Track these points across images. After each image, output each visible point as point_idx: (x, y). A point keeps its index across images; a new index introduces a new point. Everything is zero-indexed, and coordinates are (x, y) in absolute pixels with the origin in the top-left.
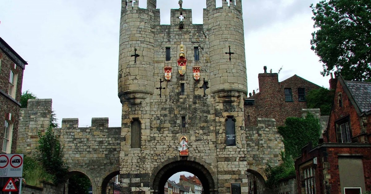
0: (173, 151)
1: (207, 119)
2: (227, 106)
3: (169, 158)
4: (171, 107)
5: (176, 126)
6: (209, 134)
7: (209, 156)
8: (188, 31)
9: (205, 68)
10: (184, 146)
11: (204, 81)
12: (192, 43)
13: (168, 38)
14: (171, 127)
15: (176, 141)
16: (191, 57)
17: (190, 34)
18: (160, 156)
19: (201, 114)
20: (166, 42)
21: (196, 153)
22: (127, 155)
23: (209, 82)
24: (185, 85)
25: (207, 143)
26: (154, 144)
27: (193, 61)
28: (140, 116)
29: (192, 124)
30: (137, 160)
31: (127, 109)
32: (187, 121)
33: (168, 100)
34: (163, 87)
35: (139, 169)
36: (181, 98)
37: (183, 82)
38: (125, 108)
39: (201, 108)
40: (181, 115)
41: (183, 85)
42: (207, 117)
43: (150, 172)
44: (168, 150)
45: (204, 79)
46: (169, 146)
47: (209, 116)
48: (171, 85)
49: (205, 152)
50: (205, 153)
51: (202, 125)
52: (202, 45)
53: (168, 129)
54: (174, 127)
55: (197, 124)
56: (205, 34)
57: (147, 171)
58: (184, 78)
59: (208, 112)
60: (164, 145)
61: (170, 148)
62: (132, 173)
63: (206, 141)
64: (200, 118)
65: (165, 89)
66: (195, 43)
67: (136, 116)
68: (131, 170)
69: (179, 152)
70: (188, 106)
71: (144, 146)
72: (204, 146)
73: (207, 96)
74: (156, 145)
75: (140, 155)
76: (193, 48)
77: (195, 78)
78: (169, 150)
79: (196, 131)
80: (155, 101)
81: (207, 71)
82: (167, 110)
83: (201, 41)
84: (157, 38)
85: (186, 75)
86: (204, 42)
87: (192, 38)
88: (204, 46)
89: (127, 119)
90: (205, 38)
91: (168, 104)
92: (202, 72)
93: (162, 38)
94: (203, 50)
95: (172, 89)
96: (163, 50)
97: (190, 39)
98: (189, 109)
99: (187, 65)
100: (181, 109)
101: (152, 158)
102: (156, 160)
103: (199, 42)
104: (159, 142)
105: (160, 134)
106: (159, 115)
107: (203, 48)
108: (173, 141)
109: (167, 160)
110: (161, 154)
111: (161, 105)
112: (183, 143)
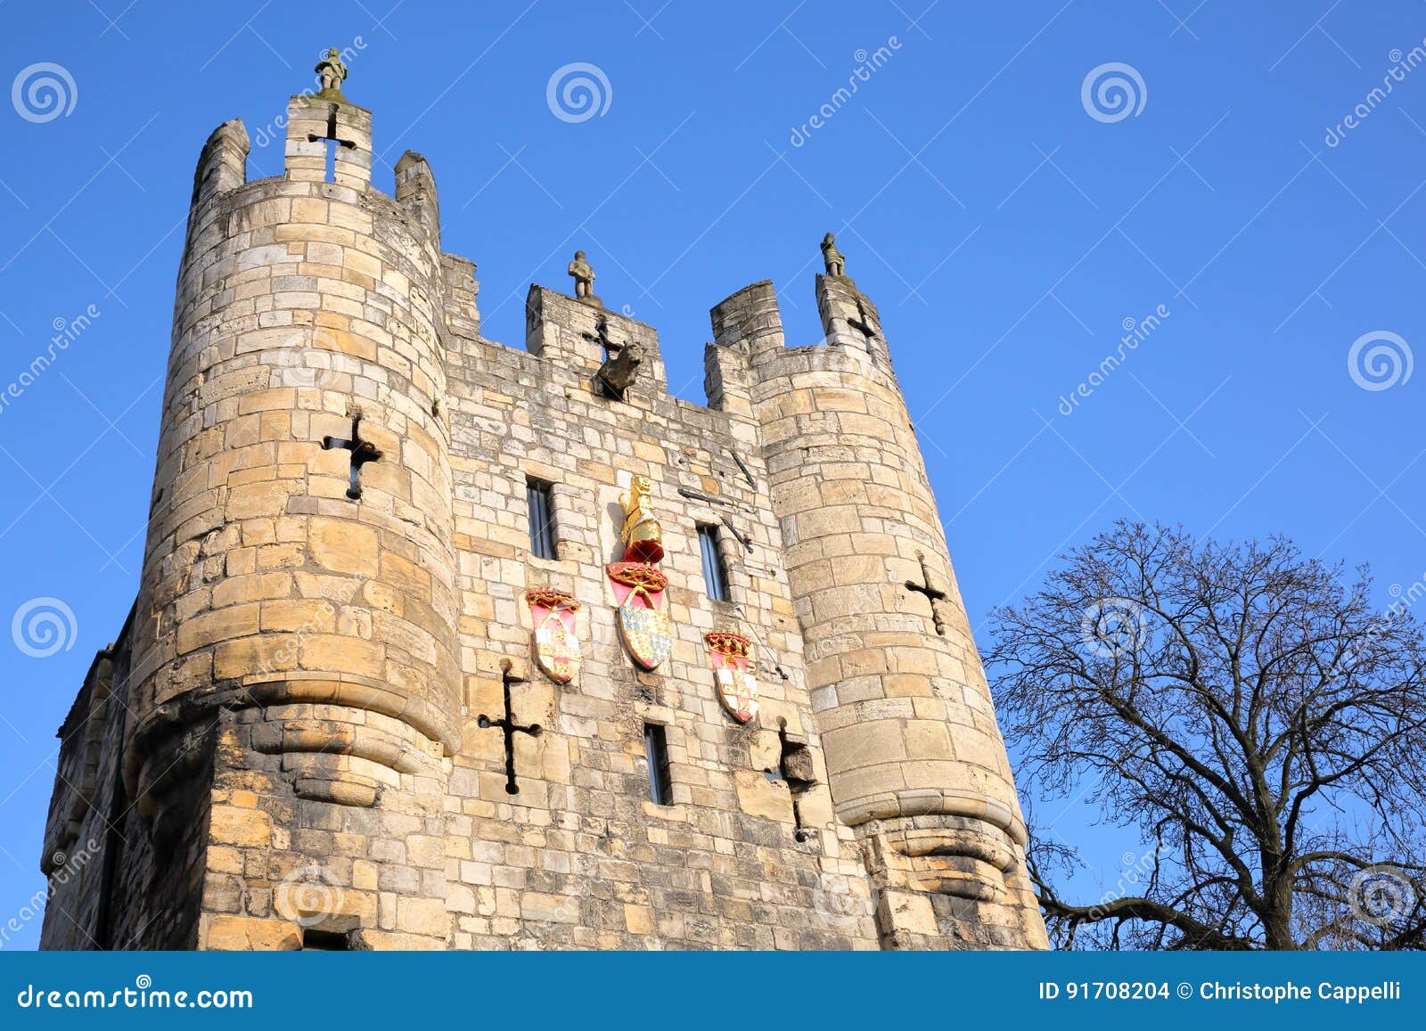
4: (591, 872)
9: (775, 655)
11: (782, 735)
12: (681, 493)
13: (534, 426)
16: (687, 574)
20: (529, 446)
23: (810, 749)
24: (676, 735)
27: (705, 603)
33: (571, 821)
34: (524, 719)
36: (659, 822)
37: (657, 714)
41: (656, 734)
45: (783, 723)
48: (583, 720)
52: (738, 523)
56: (748, 468)
58: (660, 688)
65: (542, 738)
66: (696, 497)
73: (817, 835)
76: (693, 525)
77: (732, 703)
80: (474, 808)
81: (792, 680)
82: (568, 890)
83: (731, 498)
84: (467, 407)
85: (669, 674)
86: (749, 509)
87: (680, 466)
88: (752, 529)
89: (250, 914)
90: (748, 487)
91: (570, 846)
92: (767, 680)
93: (497, 415)
94: (751, 551)
95: (586, 744)
96: (512, 488)
97: (666, 467)
98: (721, 906)
99: (669, 610)
100: (668, 896)
103: (723, 499)
106: (510, 927)
107: (748, 540)
111: (520, 844)
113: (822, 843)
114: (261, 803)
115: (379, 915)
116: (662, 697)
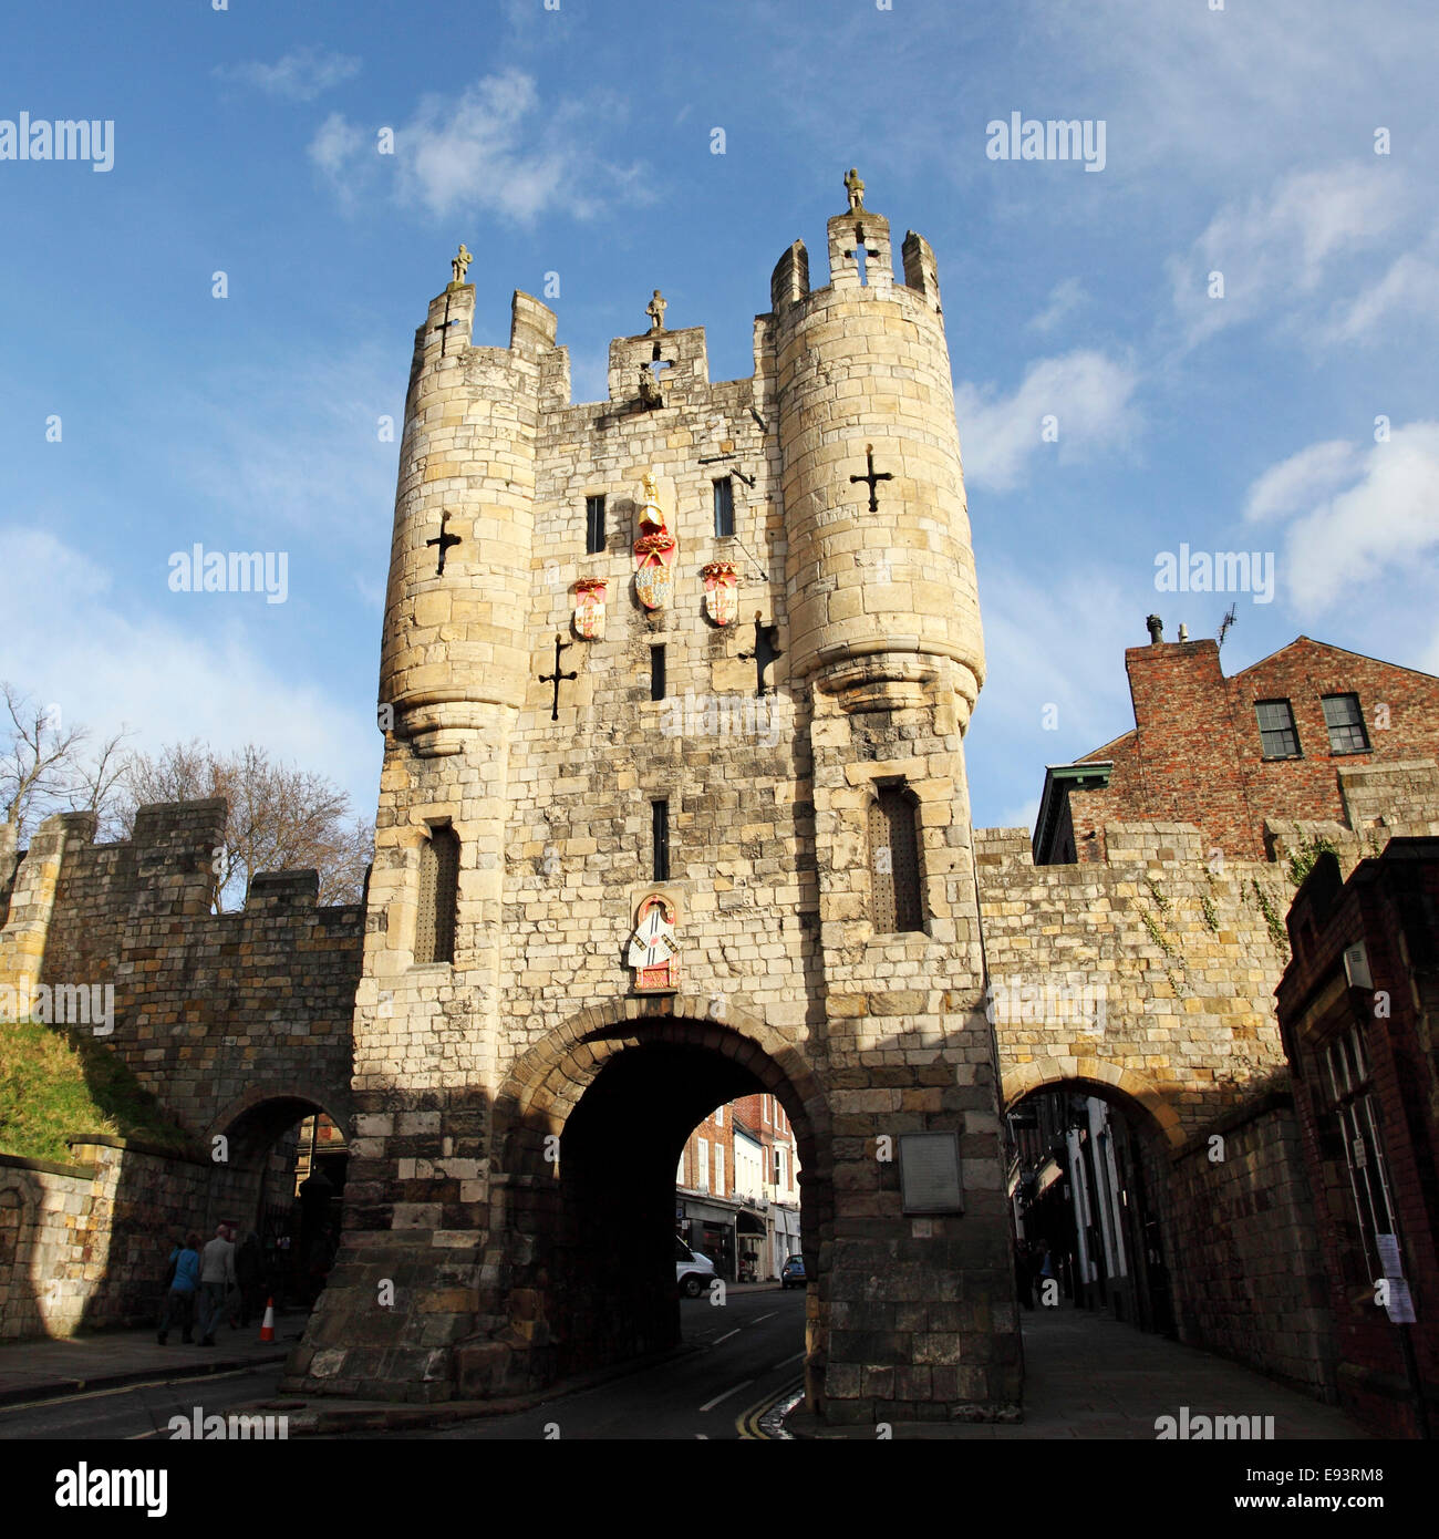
0: (604, 971)
1: (772, 803)
2: (870, 731)
3: (583, 1008)
4: (599, 758)
5: (620, 849)
6: (781, 877)
7: (785, 992)
8: (684, 416)
9: (760, 563)
10: (655, 941)
11: (758, 624)
12: (700, 462)
13: (593, 458)
14: (599, 851)
15: (618, 923)
16: (699, 525)
17: (693, 427)
18: (542, 997)
19: (742, 784)
20: (589, 475)
21: (717, 975)
22: (390, 997)
23: (779, 630)
24: (670, 651)
25: (771, 925)
26: (521, 939)
27: (709, 542)
28: (455, 811)
29: (699, 834)
30: (432, 1022)
31: (403, 782)
32: (674, 818)
33: (589, 727)
34: (566, 670)
35: (437, 1068)
36: (650, 714)
37: (659, 638)
38: (393, 778)
39: (742, 754)
40: (649, 794)
41: (658, 652)
42: (771, 792)
43: (495, 1081)
44: (584, 966)
45: (758, 615)
46: (588, 949)
47: (782, 789)
48: (605, 659)
49: (763, 969)
50: (766, 974)
51: (749, 832)
52: (747, 468)
53: (587, 865)
54: (612, 851)
55: (723, 831)
56: (762, 418)
57: (473, 1073)
58: (661, 621)
59: (778, 770)
60: (565, 941)
61: (591, 954)
62: (406, 1085)
63: (766, 914)
64: (740, 803)
65: (577, 680)
66: (713, 460)
67: (440, 811)
68: (403, 1071)
69: (629, 976)
70: (678, 747)
71: (468, 948)
73: (774, 691)
74: (527, 943)
75: (446, 994)
76: (711, 483)
77: (713, 615)
78: (588, 965)
79: (721, 866)
80: (530, 735)
81: (771, 578)
82: (584, 772)
83: (743, 450)
84: (549, 465)
85: (671, 606)
86: (758, 452)
88: (759, 469)
89: (398, 825)
90: (760, 434)
91: (586, 743)
92: (750, 584)
93: (568, 461)
94: (753, 488)
95: (605, 675)
96: (574, 511)
97: (692, 446)
98: (686, 760)
99: (678, 558)
100: (649, 762)
101: (507, 1007)
102: (522, 1016)
103: (736, 453)
104: (541, 929)
105: (547, 889)
106: (545, 802)
107: (753, 479)
108: (606, 922)
109: (577, 1017)
110: (548, 986)
111: (556, 750)
112: (654, 927)
114: (405, 766)
115: (462, 812)
116: (663, 626)
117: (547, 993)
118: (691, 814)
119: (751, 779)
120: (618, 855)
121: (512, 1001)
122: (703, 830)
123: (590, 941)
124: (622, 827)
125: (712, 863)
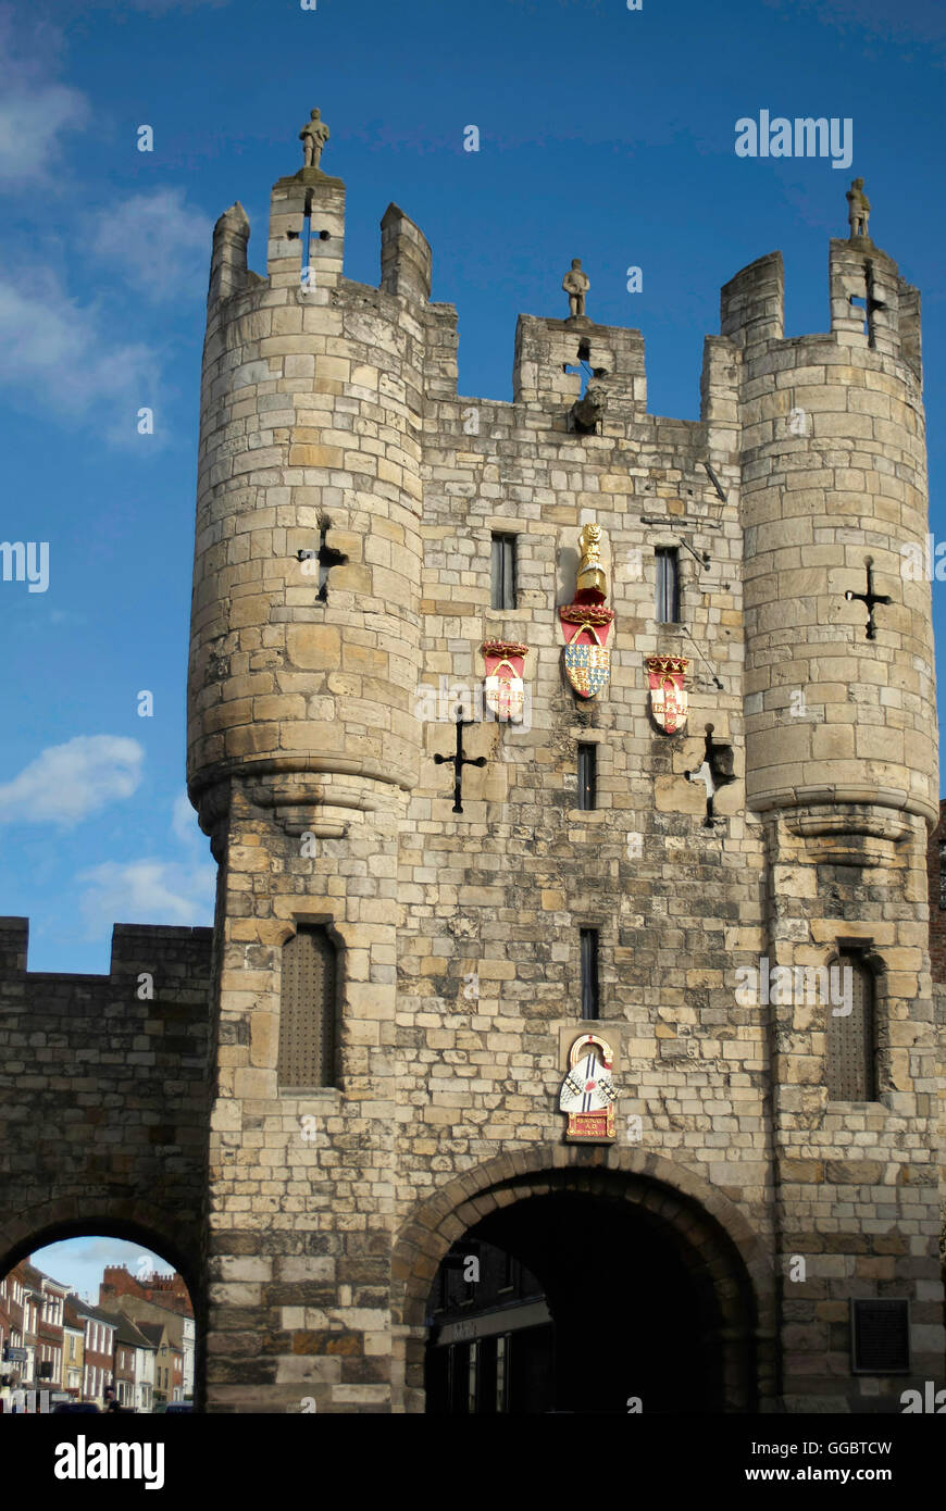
0: (526, 1113)
1: (722, 948)
2: (838, 886)
3: (501, 1152)
4: (518, 868)
5: (545, 978)
6: (730, 1030)
7: (731, 1152)
8: (622, 454)
9: (714, 668)
10: (591, 1086)
11: (708, 740)
12: (643, 520)
13: (503, 480)
14: (518, 978)
15: (544, 1062)
16: (637, 602)
17: (633, 472)
18: (451, 1136)
19: (688, 922)
20: (496, 502)
21: (656, 1128)
22: (260, 1124)
23: (734, 748)
24: (603, 753)
25: (718, 1081)
26: (422, 1069)
27: (651, 628)
28: (337, 908)
29: (637, 972)
30: (318, 1156)
31: (262, 863)
32: (608, 951)
33: (504, 830)
34: (472, 754)
35: (328, 1208)
36: (577, 825)
37: (590, 735)
38: (245, 857)
39: (688, 888)
40: (577, 920)
41: (588, 750)
42: (721, 936)
43: (394, 1225)
44: (501, 1106)
45: (710, 728)
46: (508, 1088)
47: (733, 934)
48: (522, 748)
49: (708, 1126)
50: (711, 1131)
51: (695, 978)
52: (699, 542)
53: (503, 992)
54: (534, 980)
55: (666, 973)
56: (719, 480)
57: (375, 1216)
58: (594, 714)
59: (730, 912)
60: (478, 1075)
61: (511, 1093)
62: (287, 1226)
63: (712, 1069)
64: (685, 942)
65: (485, 768)
66: (657, 522)
67: (315, 906)
68: (282, 1210)
69: (560, 1121)
70: (614, 870)
71: (362, 1074)
72: (706, 1093)
73: (727, 821)
74: (429, 1074)
75: (335, 1126)
76: (652, 551)
77: (660, 719)
78: (507, 1106)
79: (663, 1011)
80: (425, 827)
81: (727, 688)
82: (497, 883)
83: (696, 517)
84: (441, 474)
85: (606, 698)
86: (714, 523)
87: (647, 493)
88: (712, 545)
89: (258, 916)
90: (716, 501)
91: (500, 848)
92: (702, 692)
93: (468, 476)
94: (707, 568)
95: (524, 768)
96: (476, 547)
97: (632, 497)
98: (624, 886)
99: (615, 639)
100: (579, 882)
101: (405, 1144)
102: (425, 1156)
103: (687, 519)
104: (447, 1059)
105: (453, 1014)
106: (449, 911)
107: (706, 558)
108: (530, 1060)
109: (492, 1162)
110: (457, 1125)
111: (461, 851)
112: (590, 1071)
113: (728, 829)
114: (263, 842)
115: (346, 913)
116: (596, 721)
117: (457, 1131)
118: (630, 949)
119: (699, 919)
120: (543, 985)
121: (411, 1138)
122: (643, 969)
123: (509, 1078)
124: (548, 954)
125: (652, 1007)
